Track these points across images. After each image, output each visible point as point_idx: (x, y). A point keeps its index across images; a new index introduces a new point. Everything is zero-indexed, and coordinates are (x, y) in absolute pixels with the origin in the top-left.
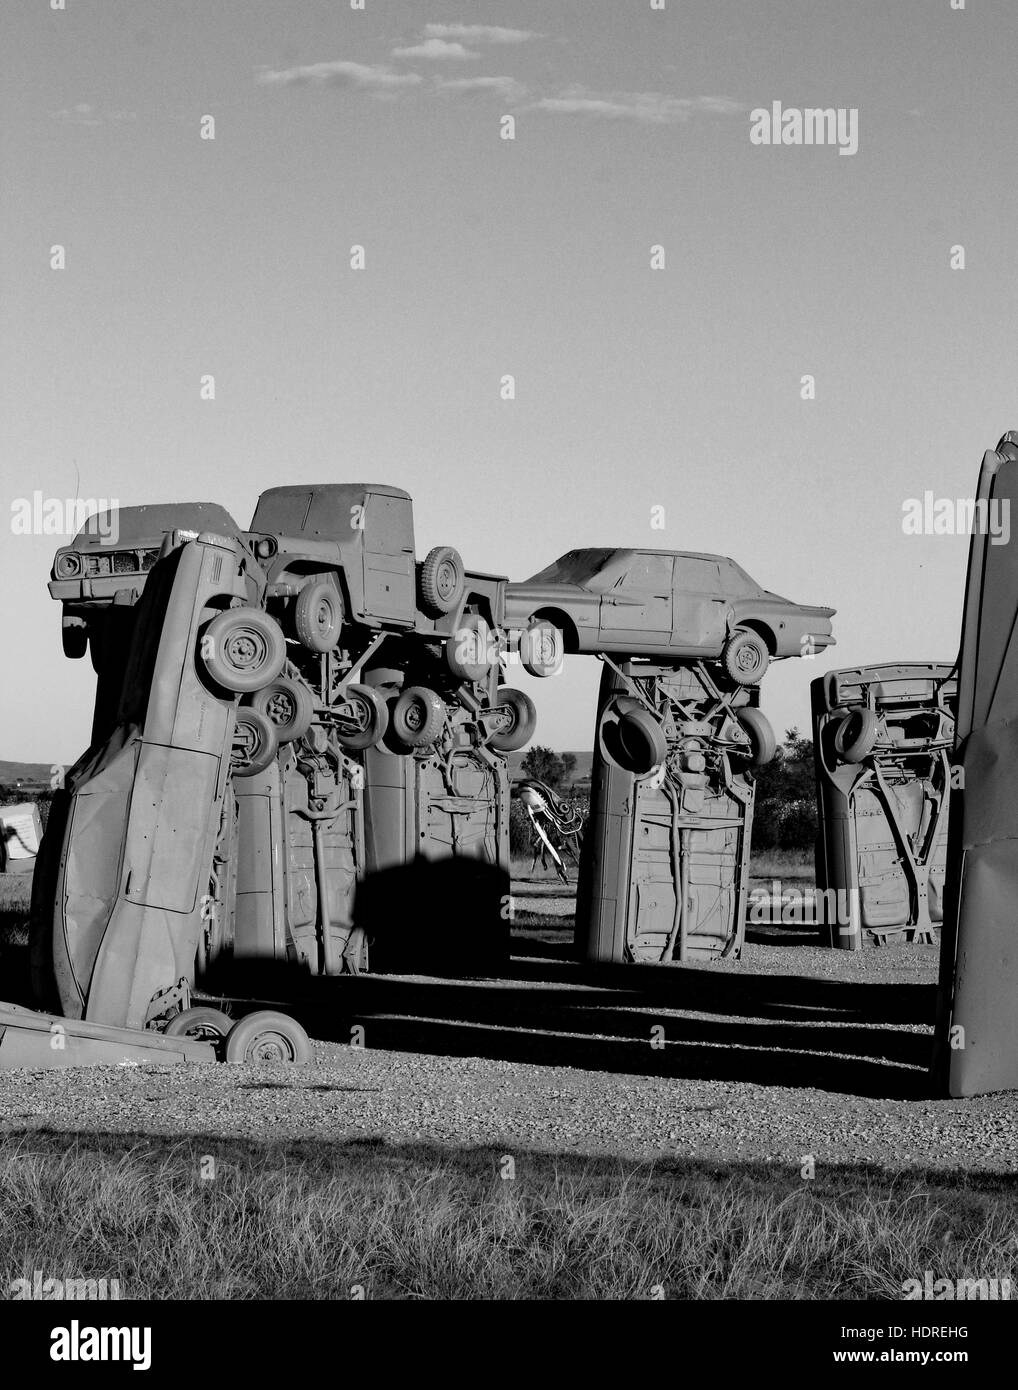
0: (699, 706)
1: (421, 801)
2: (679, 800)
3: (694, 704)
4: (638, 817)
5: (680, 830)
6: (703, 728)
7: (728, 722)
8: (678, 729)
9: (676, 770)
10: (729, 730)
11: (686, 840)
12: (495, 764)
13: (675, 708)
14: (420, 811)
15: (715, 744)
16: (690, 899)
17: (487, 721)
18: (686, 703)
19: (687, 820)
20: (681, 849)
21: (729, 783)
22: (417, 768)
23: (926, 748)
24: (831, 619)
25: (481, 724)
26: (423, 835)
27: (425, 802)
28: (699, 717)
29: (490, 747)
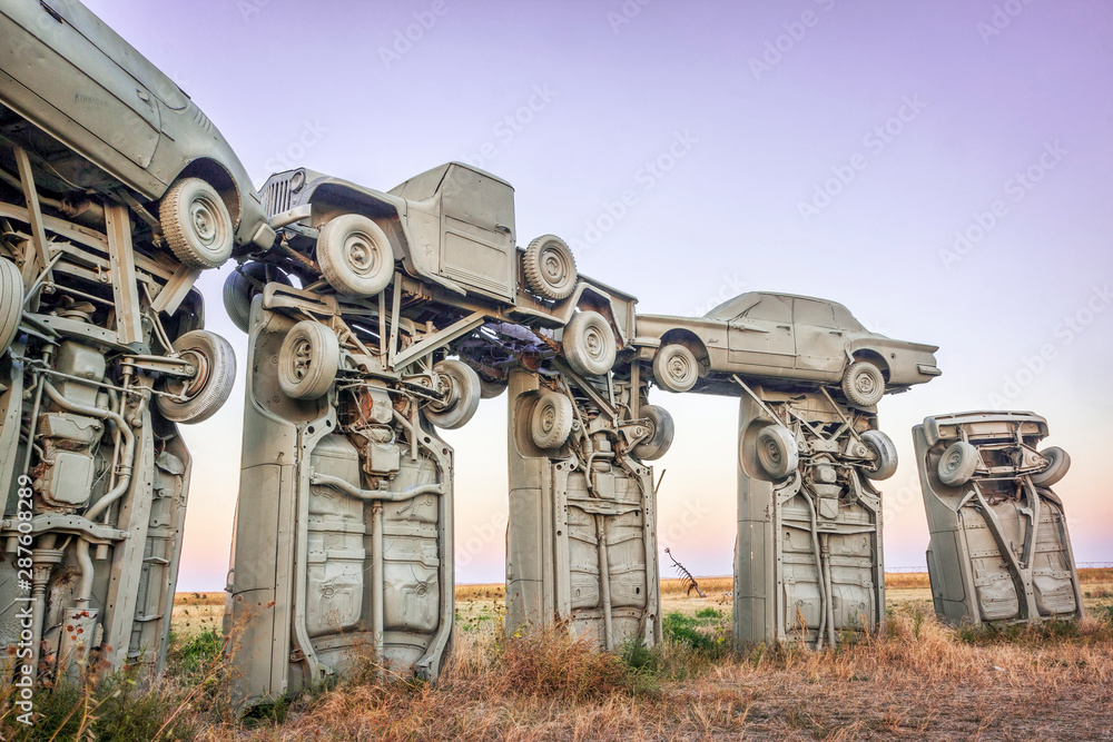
0: (825, 428)
1: (557, 500)
2: (816, 508)
3: (821, 426)
4: (779, 523)
5: (819, 534)
6: (831, 445)
7: (853, 441)
8: (809, 446)
9: (810, 481)
10: (854, 447)
11: (825, 544)
12: (638, 471)
13: (804, 429)
14: (557, 510)
15: (842, 460)
16: (833, 597)
17: (627, 431)
18: (815, 424)
19: (824, 526)
20: (821, 552)
21: (859, 493)
22: (552, 468)
23: (1015, 474)
24: (934, 354)
25: (621, 433)
26: (559, 533)
27: (562, 501)
28: (827, 437)
29: (633, 454)
